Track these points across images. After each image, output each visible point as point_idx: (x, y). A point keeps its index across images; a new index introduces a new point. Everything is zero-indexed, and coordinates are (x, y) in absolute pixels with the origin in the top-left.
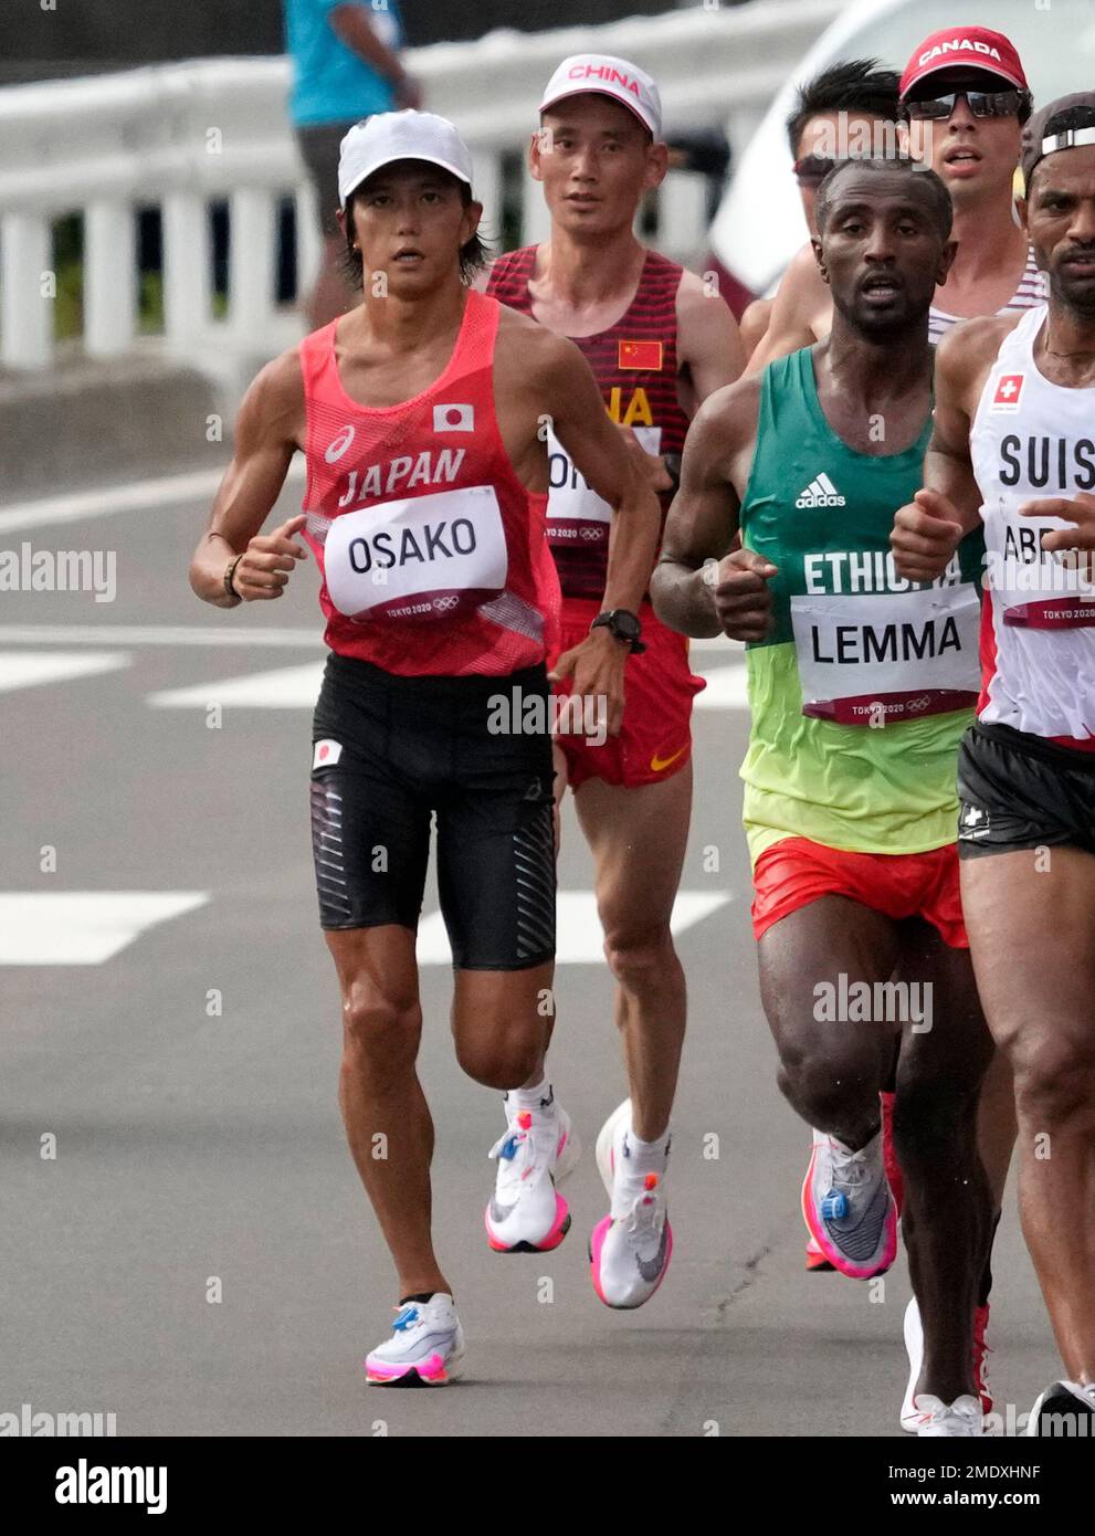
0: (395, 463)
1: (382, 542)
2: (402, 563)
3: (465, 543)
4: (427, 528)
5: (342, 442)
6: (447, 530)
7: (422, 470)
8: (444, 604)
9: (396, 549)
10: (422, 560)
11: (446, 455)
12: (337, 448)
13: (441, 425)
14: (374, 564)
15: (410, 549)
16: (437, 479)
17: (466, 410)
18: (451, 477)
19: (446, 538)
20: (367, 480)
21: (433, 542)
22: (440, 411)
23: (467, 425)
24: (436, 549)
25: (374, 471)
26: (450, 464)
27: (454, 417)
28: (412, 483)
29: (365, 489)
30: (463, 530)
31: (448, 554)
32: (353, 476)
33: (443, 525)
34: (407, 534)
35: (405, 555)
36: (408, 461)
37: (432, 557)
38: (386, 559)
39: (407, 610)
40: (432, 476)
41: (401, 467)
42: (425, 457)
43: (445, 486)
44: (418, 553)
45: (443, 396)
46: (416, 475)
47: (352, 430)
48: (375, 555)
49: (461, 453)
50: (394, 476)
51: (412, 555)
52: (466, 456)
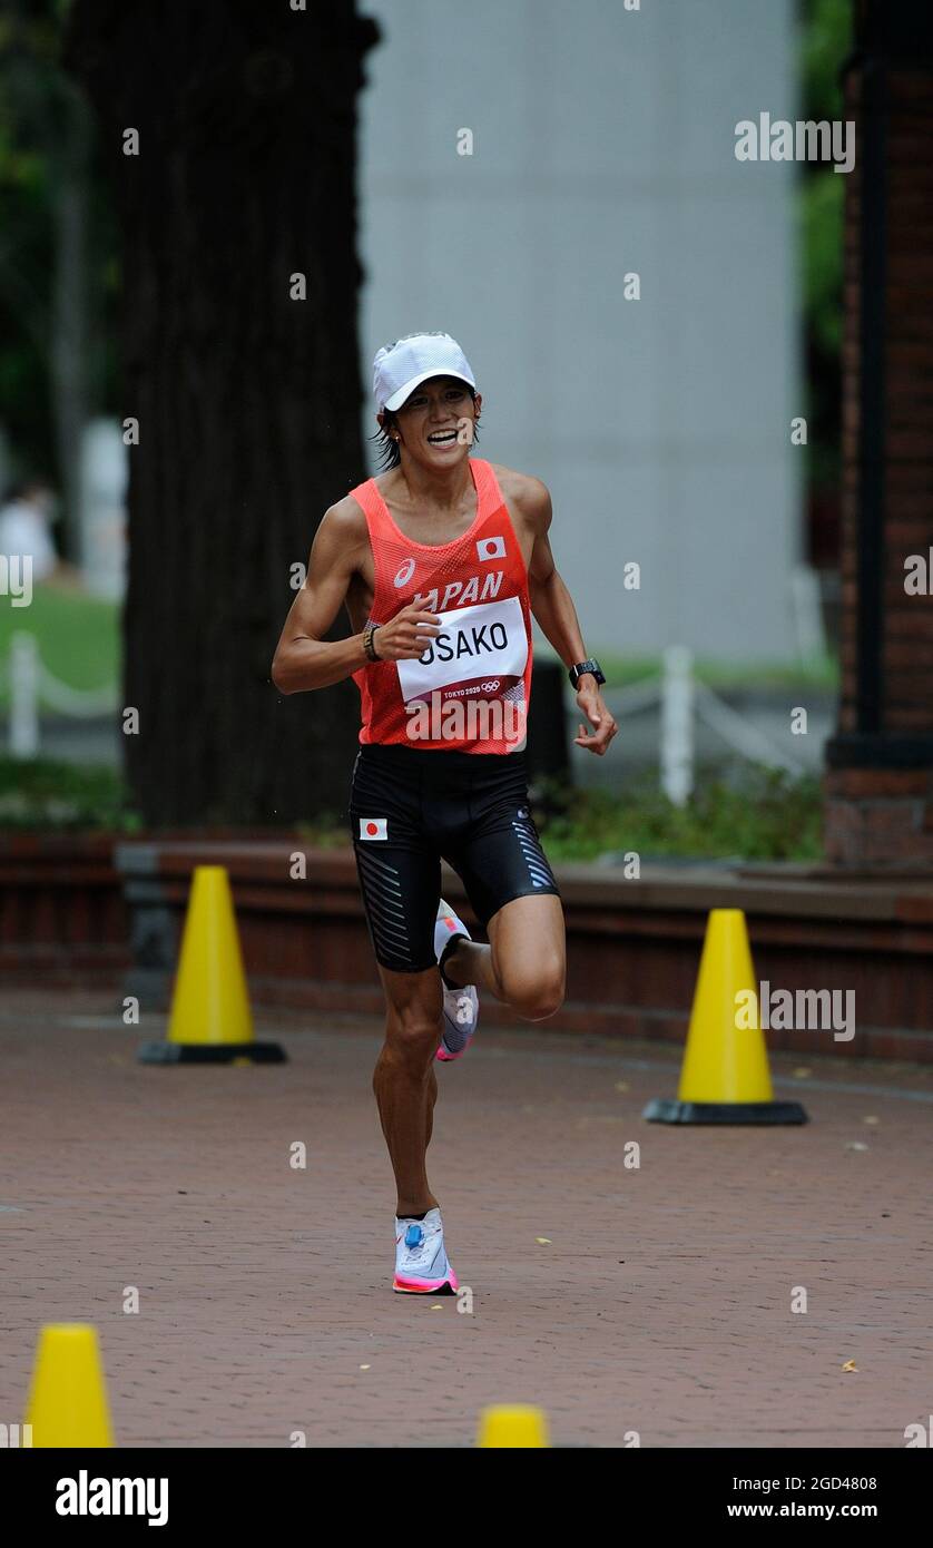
0: (449, 588)
1: (443, 642)
2: (458, 657)
3: (500, 642)
4: (474, 630)
5: (406, 571)
6: (488, 630)
7: (471, 591)
9: (453, 644)
10: (471, 654)
11: (490, 577)
12: (402, 576)
14: (436, 657)
15: (463, 647)
16: (483, 596)
17: (499, 541)
18: (494, 594)
19: (487, 638)
21: (478, 641)
22: (482, 546)
24: (480, 645)
25: (434, 594)
26: (493, 584)
27: (492, 548)
28: (461, 602)
30: (498, 631)
31: (490, 650)
32: (417, 595)
33: (484, 628)
34: (461, 634)
35: (460, 651)
36: (459, 585)
37: (478, 652)
38: (446, 654)
40: (479, 594)
41: (453, 590)
42: (475, 581)
43: (489, 600)
44: (468, 649)
45: (481, 535)
46: (466, 595)
47: (413, 562)
48: (437, 650)
49: (501, 574)
50: (448, 595)
51: (464, 651)
52: (504, 577)
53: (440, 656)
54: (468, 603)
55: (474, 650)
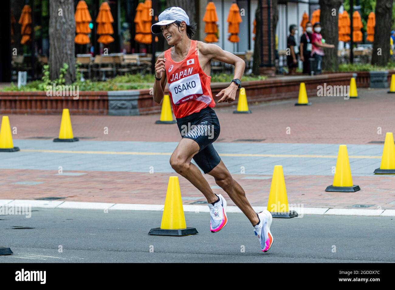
1: (179, 87)
2: (183, 91)
3: (194, 86)
4: (187, 83)
5: (171, 68)
6: (191, 83)
8: (191, 97)
9: (181, 88)
11: (189, 69)
12: (170, 69)
13: (188, 64)
15: (184, 88)
16: (188, 74)
17: (193, 60)
18: (190, 73)
19: (190, 85)
20: (176, 75)
22: (188, 61)
23: (193, 62)
24: (189, 87)
26: (190, 70)
27: (190, 62)
28: (183, 76)
29: (175, 78)
30: (193, 83)
31: (191, 88)
32: (173, 75)
33: (190, 83)
34: (183, 85)
35: (183, 89)
36: (183, 72)
37: (188, 89)
38: (180, 90)
39: (185, 100)
40: (187, 74)
41: (182, 73)
42: (186, 70)
43: (190, 75)
44: (186, 89)
45: (188, 59)
46: (184, 74)
47: (173, 66)
49: (192, 68)
50: (180, 75)
51: (184, 89)
52: (193, 69)
53: (179, 91)
54: (185, 76)
55: (187, 89)
